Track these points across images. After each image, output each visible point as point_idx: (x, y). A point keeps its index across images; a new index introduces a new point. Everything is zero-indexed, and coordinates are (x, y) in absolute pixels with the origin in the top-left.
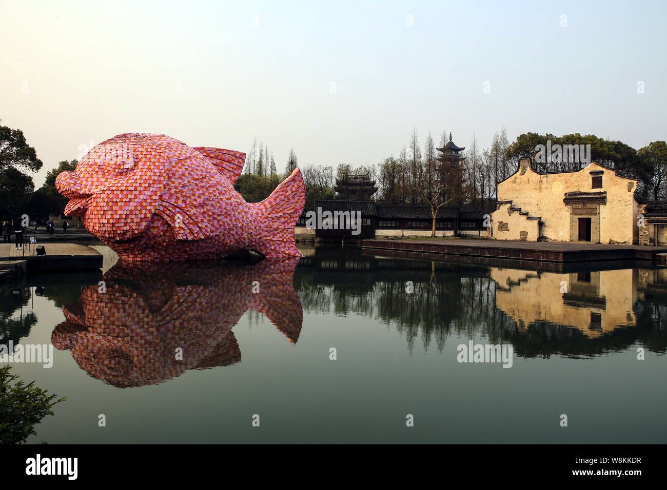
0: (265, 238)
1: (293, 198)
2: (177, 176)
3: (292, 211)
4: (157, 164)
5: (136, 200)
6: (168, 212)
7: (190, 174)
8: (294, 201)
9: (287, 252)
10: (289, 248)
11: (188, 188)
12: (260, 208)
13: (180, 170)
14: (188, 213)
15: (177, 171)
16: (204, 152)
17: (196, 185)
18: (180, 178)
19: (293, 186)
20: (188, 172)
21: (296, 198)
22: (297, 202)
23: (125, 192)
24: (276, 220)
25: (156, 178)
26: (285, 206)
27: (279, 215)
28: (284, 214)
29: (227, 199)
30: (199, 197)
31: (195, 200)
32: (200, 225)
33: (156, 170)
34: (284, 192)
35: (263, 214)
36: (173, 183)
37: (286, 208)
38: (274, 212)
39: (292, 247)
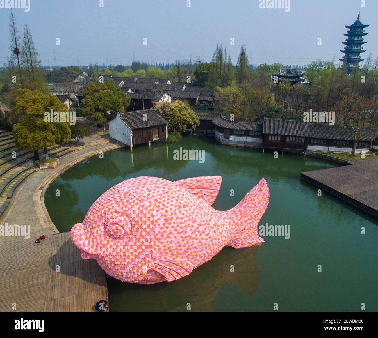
0: (235, 238)
1: (259, 203)
2: (165, 236)
3: (257, 213)
4: (148, 230)
5: (133, 263)
6: (159, 267)
7: (176, 230)
8: (260, 205)
9: (251, 242)
10: (252, 238)
11: (174, 243)
12: (232, 217)
13: (167, 230)
14: (176, 263)
15: (165, 231)
16: (186, 186)
17: (181, 237)
18: (168, 237)
19: (260, 195)
20: (173, 229)
21: (261, 203)
22: (262, 205)
23: (123, 258)
24: (244, 223)
25: (148, 244)
26: (253, 210)
27: (247, 218)
28: (251, 216)
29: (206, 235)
30: (184, 246)
31: (181, 249)
32: (185, 268)
33: (147, 237)
34: (252, 201)
35: (234, 222)
36: (162, 243)
37: (252, 212)
38: (243, 218)
39: (255, 237)
